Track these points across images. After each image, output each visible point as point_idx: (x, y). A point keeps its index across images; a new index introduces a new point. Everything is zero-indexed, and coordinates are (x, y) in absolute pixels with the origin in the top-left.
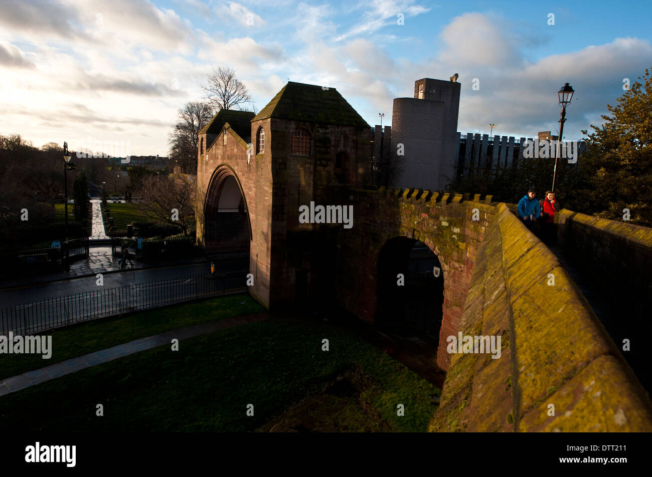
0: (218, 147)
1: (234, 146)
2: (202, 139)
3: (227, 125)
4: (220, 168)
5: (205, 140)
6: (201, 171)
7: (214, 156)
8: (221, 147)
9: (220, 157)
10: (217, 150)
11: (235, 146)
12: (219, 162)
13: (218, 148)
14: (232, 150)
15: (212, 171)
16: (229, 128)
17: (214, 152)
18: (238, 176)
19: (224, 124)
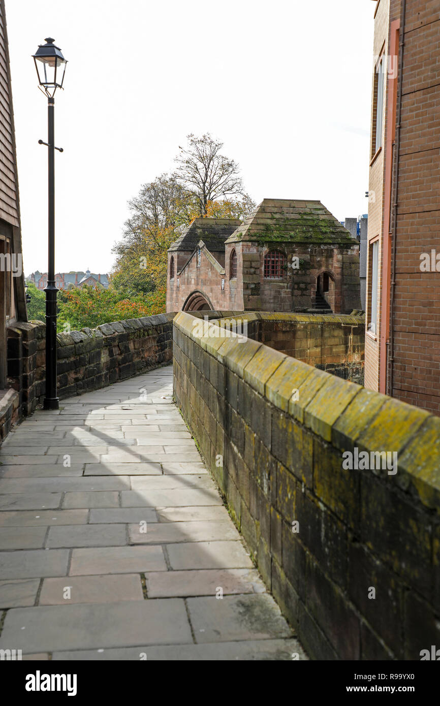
0: (191, 269)
1: (208, 269)
2: (172, 258)
3: (201, 244)
4: (194, 295)
5: (176, 260)
6: (171, 299)
7: (186, 280)
8: (195, 270)
9: (193, 282)
10: (191, 273)
11: (210, 270)
12: (193, 288)
13: (191, 271)
14: (207, 274)
15: (184, 299)
16: (203, 247)
17: (186, 275)
18: (213, 304)
19: (198, 242)
